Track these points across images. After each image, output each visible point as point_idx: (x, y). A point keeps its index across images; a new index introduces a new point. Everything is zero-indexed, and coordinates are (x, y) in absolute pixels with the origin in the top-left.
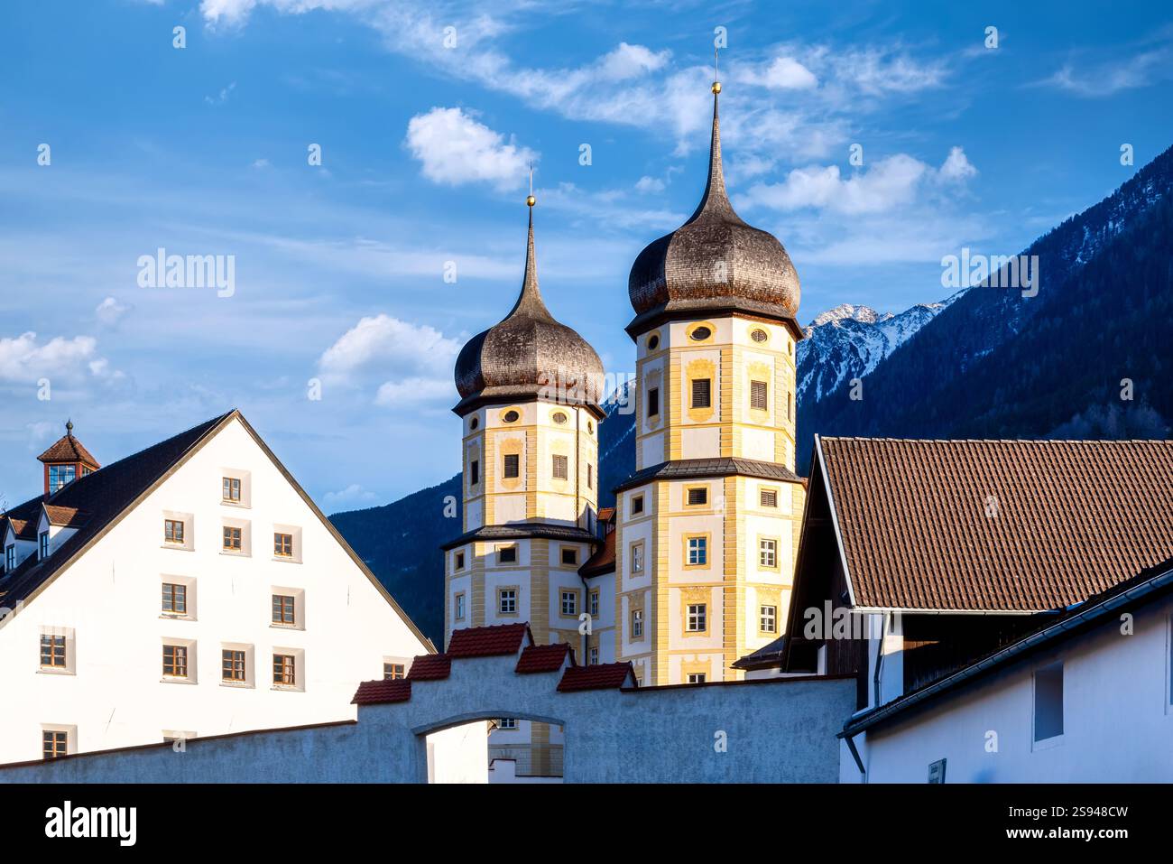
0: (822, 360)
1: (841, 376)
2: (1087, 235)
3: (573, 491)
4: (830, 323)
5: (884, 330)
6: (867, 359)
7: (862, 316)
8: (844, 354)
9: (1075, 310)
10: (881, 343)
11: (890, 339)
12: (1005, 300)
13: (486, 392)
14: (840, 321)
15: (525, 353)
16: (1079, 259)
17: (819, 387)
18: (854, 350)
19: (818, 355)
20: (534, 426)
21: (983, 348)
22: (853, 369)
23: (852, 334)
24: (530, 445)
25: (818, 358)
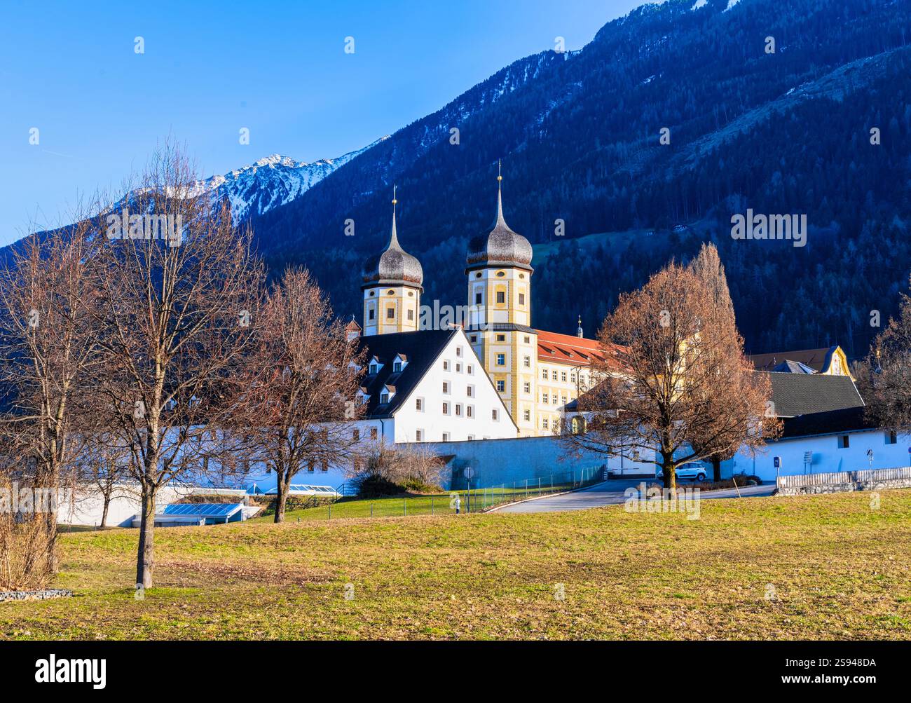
0: (262, 187)
1: (274, 198)
2: (427, 130)
3: (415, 325)
4: (268, 165)
5: (301, 172)
6: (290, 189)
7: (286, 162)
8: (276, 185)
9: (425, 175)
10: (299, 180)
11: (304, 178)
12: (379, 164)
13: (381, 281)
14: (274, 164)
15: (399, 267)
16: (422, 144)
17: (260, 203)
18: (282, 183)
19: (259, 184)
20: (402, 297)
21: (366, 190)
22: (281, 194)
23: (281, 173)
24: (400, 305)
25: (260, 186)
